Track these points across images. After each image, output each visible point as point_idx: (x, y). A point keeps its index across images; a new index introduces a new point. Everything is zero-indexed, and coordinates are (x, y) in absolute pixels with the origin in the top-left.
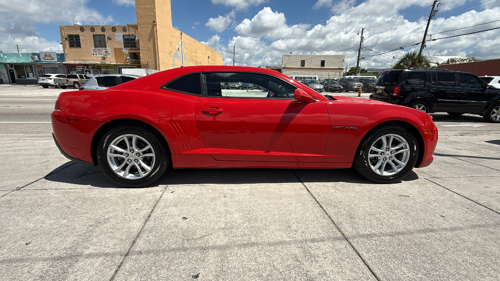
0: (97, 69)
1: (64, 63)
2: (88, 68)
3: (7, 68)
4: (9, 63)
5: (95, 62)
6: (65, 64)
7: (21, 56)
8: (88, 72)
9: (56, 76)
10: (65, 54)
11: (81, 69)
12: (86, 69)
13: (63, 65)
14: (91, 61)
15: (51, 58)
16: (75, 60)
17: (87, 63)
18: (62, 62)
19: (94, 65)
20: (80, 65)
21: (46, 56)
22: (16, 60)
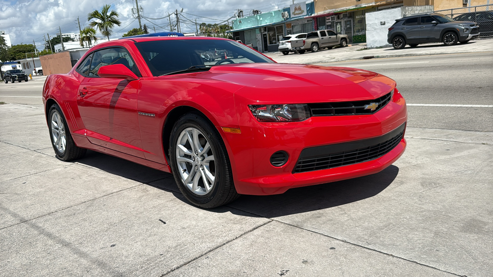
0: (349, 17)
1: (313, 15)
2: (338, 18)
3: (261, 33)
4: (263, 27)
5: (348, 8)
6: (314, 18)
7: (273, 15)
8: (339, 24)
9: (296, 37)
10: (314, 2)
11: (330, 20)
12: (336, 20)
13: (312, 19)
14: (344, 7)
15: (300, 12)
16: (325, 9)
17: (338, 10)
18: (311, 15)
19: (346, 11)
20: (329, 15)
21: (296, 9)
22: (269, 22)
